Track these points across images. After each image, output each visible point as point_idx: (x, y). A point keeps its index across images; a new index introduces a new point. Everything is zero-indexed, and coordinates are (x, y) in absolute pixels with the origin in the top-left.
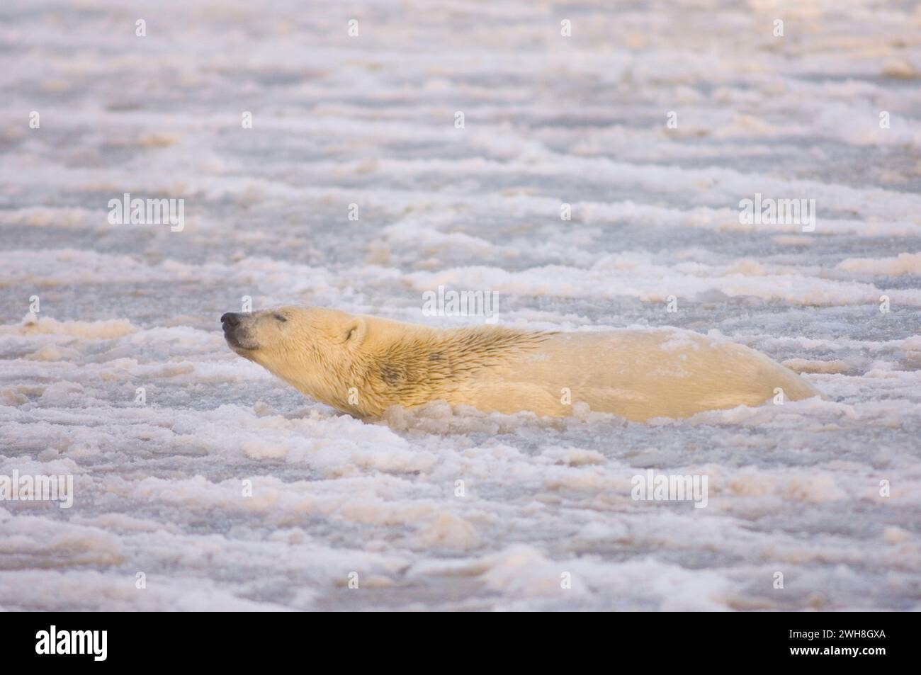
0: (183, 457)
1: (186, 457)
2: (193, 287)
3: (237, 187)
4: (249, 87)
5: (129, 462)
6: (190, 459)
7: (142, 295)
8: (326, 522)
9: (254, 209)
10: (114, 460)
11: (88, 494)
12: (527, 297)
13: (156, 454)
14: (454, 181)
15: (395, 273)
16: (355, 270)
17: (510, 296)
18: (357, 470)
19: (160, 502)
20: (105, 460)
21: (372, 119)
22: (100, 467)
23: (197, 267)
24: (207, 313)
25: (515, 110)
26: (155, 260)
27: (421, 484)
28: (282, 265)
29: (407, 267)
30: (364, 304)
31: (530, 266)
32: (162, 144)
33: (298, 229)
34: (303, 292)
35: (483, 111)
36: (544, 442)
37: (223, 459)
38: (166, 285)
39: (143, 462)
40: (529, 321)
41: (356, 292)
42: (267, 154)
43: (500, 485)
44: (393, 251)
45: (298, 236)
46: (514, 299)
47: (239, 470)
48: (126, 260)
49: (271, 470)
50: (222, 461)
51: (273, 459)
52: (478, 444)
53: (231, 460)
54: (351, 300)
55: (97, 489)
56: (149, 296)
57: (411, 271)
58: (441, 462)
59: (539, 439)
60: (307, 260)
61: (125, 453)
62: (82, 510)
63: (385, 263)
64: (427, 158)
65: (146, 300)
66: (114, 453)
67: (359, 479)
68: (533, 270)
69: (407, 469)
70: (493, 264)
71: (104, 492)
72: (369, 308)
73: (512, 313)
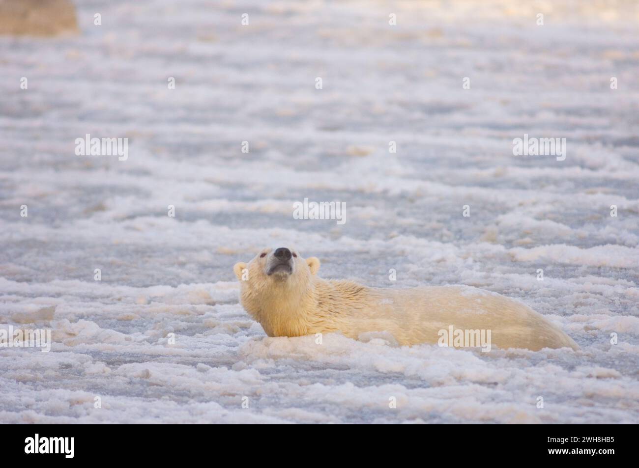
0: (332, 370)
1: (335, 370)
2: (363, 256)
3: (411, 186)
4: (418, 115)
5: (295, 373)
6: (337, 372)
7: (328, 262)
8: (440, 417)
9: (418, 202)
10: (285, 371)
11: (275, 396)
12: (594, 267)
13: (313, 368)
14: (557, 182)
15: (500, 248)
16: (472, 246)
17: (581, 266)
18: (454, 381)
19: (326, 402)
20: (279, 371)
21: (500, 138)
22: (274, 375)
23: (364, 242)
24: (372, 276)
25: (599, 133)
26: (335, 237)
27: (499, 391)
28: (423, 241)
29: (509, 244)
30: (480, 271)
31: (595, 245)
32: (362, 154)
33: (440, 217)
34: (439, 261)
35: (578, 133)
36: (580, 364)
37: (361, 372)
38: (345, 254)
39: (305, 373)
40: (593, 284)
41: (475, 261)
42: (433, 162)
43: (554, 394)
44: (501, 232)
45: (439, 221)
46: (583, 268)
47: (372, 379)
48: (316, 236)
49: (393, 380)
50: (359, 373)
51: (396, 373)
52: (534, 365)
53: (366, 373)
54: (470, 268)
55: (281, 393)
56: (333, 262)
57: (512, 247)
58: (513, 376)
59: (577, 362)
60: (441, 239)
61: (292, 366)
62: (272, 406)
63: (494, 241)
64: (542, 167)
65: (331, 265)
66: (284, 366)
67: (456, 388)
68: (596, 247)
69: (488, 381)
70: (569, 243)
71: (286, 395)
72: (484, 274)
73: (581, 278)
